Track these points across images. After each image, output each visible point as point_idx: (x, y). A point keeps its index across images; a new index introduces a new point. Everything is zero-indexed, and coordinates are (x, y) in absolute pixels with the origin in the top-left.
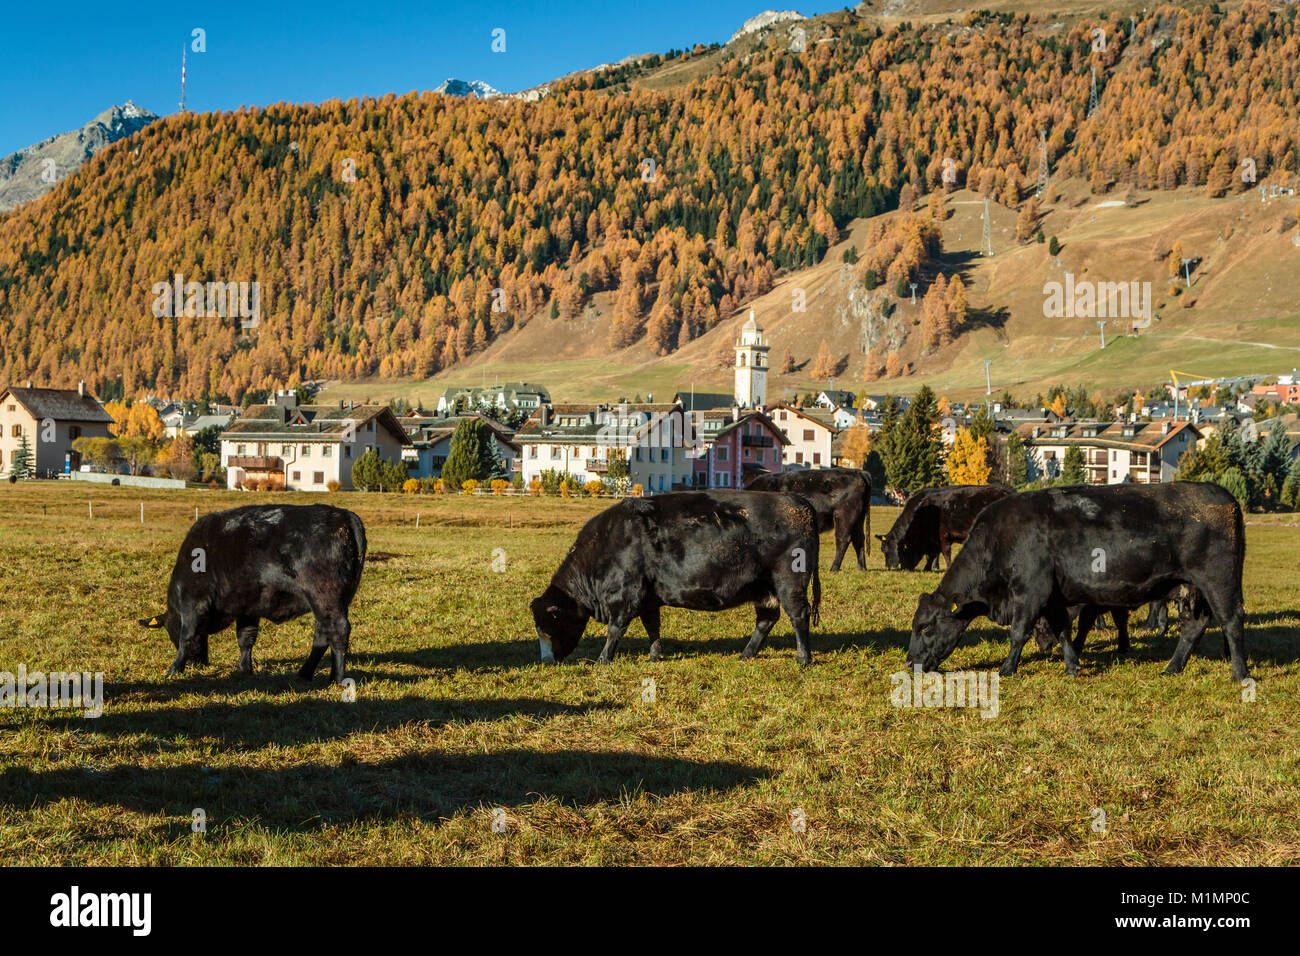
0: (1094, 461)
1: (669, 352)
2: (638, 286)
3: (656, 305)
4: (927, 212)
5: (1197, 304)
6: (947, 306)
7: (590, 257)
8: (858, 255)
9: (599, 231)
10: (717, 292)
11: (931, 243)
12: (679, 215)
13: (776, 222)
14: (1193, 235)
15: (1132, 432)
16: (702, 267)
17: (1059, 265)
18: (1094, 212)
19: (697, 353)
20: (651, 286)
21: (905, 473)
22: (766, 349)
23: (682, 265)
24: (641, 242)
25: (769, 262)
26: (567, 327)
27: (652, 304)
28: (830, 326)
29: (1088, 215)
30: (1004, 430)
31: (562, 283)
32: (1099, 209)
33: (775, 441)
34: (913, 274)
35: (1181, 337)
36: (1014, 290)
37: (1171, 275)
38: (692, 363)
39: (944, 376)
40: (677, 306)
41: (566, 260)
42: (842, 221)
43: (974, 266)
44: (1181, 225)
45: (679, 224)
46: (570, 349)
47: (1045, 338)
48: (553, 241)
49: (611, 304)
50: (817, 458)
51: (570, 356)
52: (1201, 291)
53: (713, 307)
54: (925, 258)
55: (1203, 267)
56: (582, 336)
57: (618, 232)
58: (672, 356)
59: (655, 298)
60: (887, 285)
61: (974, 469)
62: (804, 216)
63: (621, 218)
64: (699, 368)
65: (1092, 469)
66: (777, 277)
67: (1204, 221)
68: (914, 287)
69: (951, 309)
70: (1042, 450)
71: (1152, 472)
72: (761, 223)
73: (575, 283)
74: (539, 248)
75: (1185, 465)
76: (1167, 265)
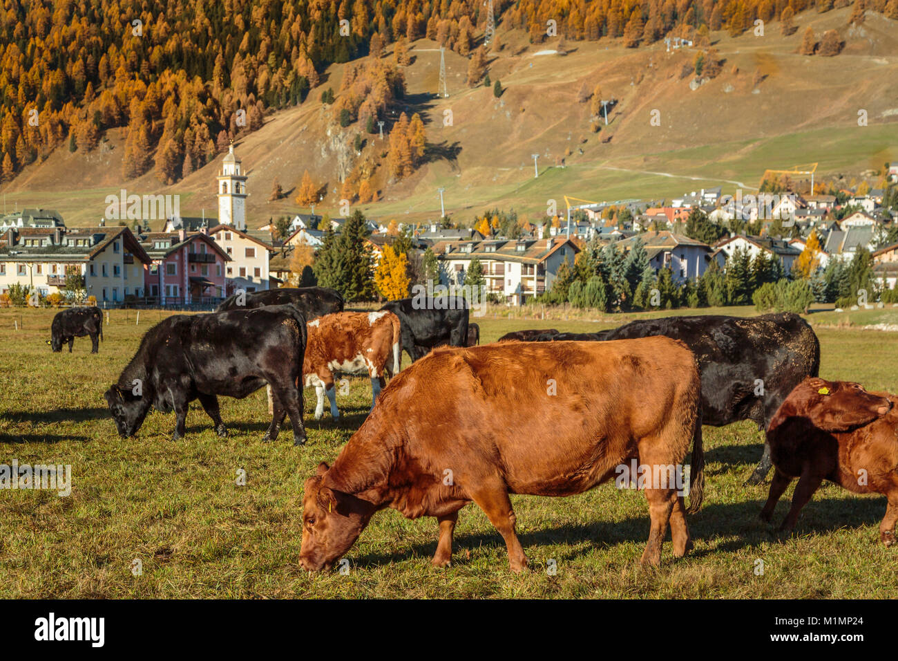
0: (494, 272)
1: (175, 181)
2: (146, 123)
3: (162, 139)
4: (393, 58)
5: (612, 140)
6: (409, 141)
7: (102, 97)
8: (335, 96)
9: (110, 73)
10: (215, 128)
11: (396, 87)
12: (180, 59)
13: (265, 66)
14: (612, 80)
15: (523, 248)
16: (201, 106)
17: (502, 105)
18: (531, 60)
19: (199, 182)
20: (157, 123)
21: (341, 284)
22: (244, 179)
23: (183, 104)
24: (147, 83)
25: (260, 102)
26: (84, 159)
27: (158, 139)
28: (312, 159)
29: (527, 62)
30: (423, 247)
31: (79, 121)
32: (536, 57)
33: (217, 257)
34: (381, 114)
35: (599, 167)
36: (465, 127)
37: (592, 114)
38: (196, 191)
39: (406, 202)
40: (180, 141)
41: (82, 99)
42: (321, 66)
43: (432, 106)
44: (602, 72)
45: (180, 67)
46: (88, 179)
47: (490, 168)
48: (69, 81)
49: (123, 139)
50: (257, 272)
51: (89, 185)
52: (616, 128)
53: (211, 142)
54: (391, 99)
55: (618, 108)
56: (99, 168)
57: (127, 74)
58: (178, 185)
59: (161, 134)
60: (358, 123)
61: (396, 279)
62: (289, 61)
63: (128, 61)
64: (201, 195)
65: (492, 278)
66: (267, 115)
67: (620, 68)
68: (381, 124)
69: (413, 144)
70: (453, 263)
71: (538, 280)
72: (251, 67)
73: (90, 120)
74: (56, 88)
75: (562, 274)
76: (589, 106)
